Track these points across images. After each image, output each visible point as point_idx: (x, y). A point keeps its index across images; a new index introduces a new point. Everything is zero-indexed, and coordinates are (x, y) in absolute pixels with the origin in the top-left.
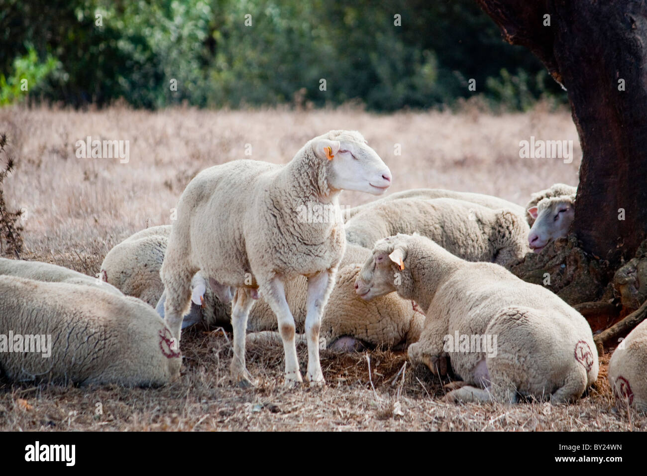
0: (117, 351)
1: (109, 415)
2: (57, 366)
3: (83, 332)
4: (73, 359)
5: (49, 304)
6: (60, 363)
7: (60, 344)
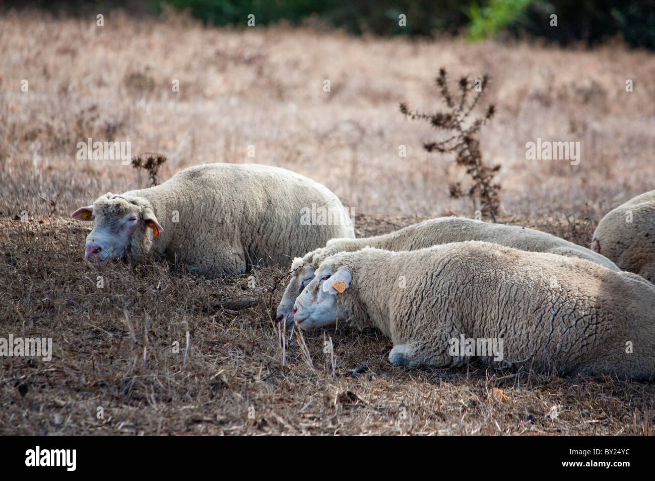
0: (611, 338)
1: (600, 412)
2: (538, 352)
3: (570, 314)
4: (558, 345)
5: (532, 279)
6: (543, 350)
7: (543, 327)
